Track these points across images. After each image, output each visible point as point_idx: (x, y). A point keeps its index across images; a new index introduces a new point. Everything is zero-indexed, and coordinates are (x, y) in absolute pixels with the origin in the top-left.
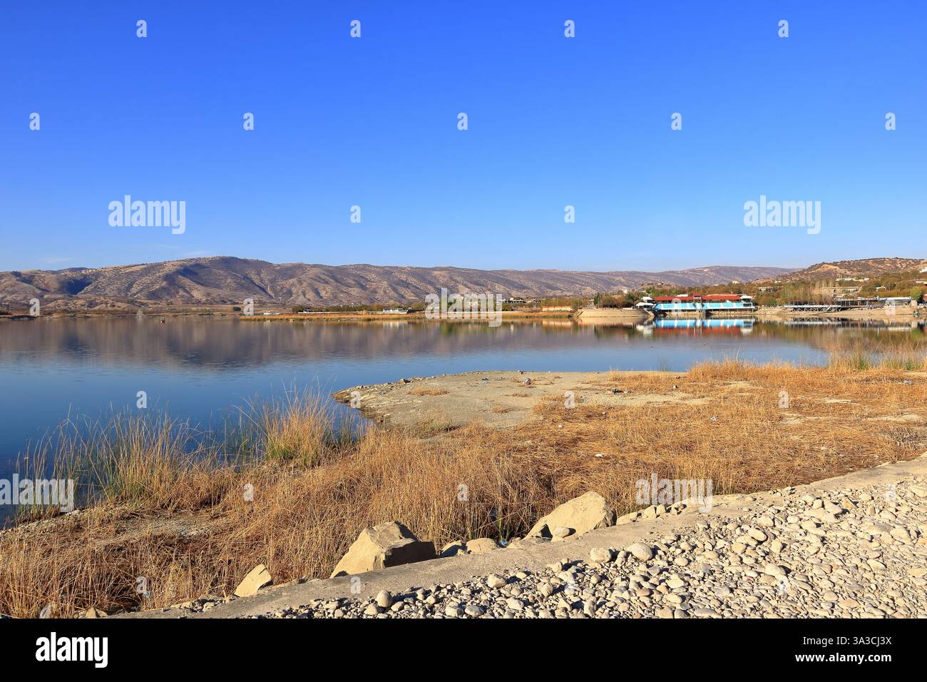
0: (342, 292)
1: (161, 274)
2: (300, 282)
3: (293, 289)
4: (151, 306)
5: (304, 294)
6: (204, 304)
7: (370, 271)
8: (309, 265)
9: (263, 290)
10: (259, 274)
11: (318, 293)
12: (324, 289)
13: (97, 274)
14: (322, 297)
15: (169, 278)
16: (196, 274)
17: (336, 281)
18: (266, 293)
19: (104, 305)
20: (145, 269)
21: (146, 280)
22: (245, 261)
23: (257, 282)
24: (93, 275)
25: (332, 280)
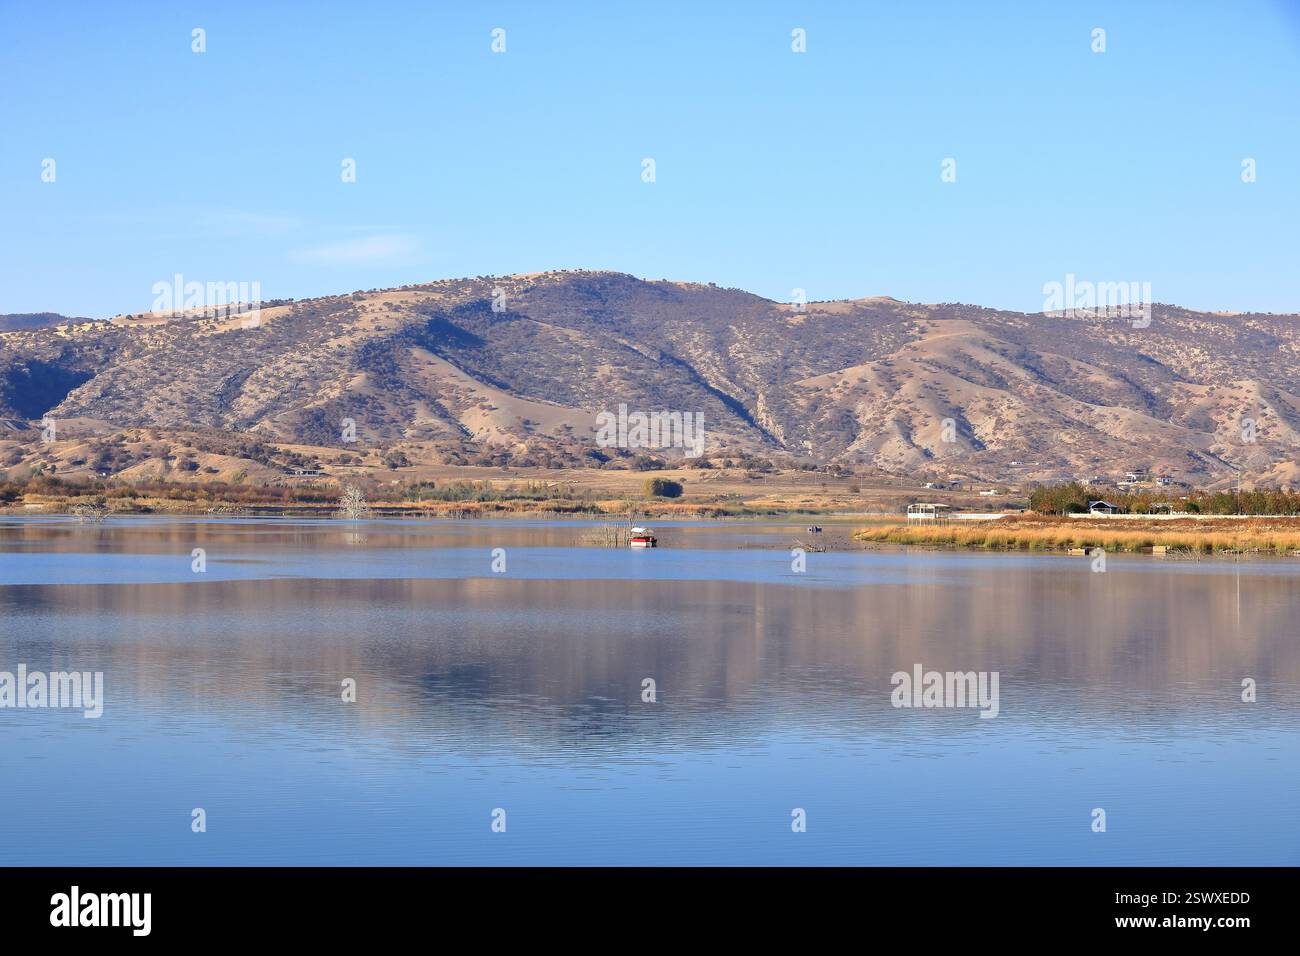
0: (1068, 423)
1: (346, 341)
2: (890, 379)
3: (860, 407)
4: (328, 469)
5: (907, 433)
6: (529, 463)
7: (1181, 335)
8: (920, 307)
9: (740, 410)
10: (720, 345)
11: (964, 428)
12: (990, 410)
13: (112, 341)
14: (979, 445)
15: (375, 356)
16: (475, 342)
17: (1040, 375)
18: (751, 421)
19: (157, 465)
20: (287, 319)
21: (291, 364)
22: (664, 292)
23: (714, 376)
24: (97, 344)
25: (1021, 373)
